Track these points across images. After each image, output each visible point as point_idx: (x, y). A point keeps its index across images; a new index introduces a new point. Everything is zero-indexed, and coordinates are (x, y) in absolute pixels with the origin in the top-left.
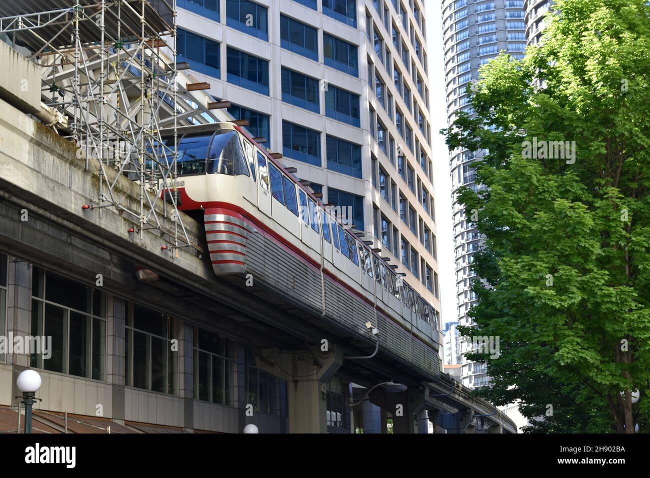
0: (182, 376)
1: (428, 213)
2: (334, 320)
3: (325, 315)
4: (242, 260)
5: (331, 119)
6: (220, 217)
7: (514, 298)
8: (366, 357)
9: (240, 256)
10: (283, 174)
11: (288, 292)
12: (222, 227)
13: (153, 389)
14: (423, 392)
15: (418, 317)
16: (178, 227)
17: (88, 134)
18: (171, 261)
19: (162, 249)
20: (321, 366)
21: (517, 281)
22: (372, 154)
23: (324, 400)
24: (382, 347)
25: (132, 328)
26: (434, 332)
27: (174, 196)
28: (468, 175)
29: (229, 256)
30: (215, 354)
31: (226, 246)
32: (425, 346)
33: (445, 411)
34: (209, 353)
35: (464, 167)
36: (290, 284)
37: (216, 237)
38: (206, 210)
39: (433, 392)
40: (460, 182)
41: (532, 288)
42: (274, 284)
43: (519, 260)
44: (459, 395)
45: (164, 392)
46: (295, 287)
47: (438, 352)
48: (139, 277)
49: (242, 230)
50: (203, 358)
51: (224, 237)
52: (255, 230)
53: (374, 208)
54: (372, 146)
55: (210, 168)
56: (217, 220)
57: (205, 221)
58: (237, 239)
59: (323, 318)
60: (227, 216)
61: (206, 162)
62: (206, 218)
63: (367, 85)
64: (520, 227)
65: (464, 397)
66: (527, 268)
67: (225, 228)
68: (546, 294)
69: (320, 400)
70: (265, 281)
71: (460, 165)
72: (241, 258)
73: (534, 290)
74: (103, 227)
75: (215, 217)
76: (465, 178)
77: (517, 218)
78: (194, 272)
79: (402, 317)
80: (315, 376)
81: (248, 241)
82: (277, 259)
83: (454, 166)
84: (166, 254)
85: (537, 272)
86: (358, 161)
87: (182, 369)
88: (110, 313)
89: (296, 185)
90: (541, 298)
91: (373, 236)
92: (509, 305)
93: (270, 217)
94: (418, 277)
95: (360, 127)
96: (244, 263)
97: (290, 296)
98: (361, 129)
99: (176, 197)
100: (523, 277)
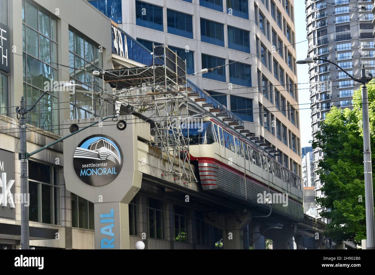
0: (168, 229)
1: (293, 97)
2: (250, 200)
3: (247, 199)
4: (215, 183)
5: (232, 50)
6: (206, 164)
7: (339, 215)
8: (265, 216)
9: (214, 181)
10: (228, 133)
11: (232, 193)
12: (206, 169)
13: (157, 238)
14: (293, 228)
15: (291, 186)
16: (191, 172)
17: (162, 142)
18: (187, 187)
19: (184, 183)
20: (241, 222)
21: (340, 210)
22: (258, 69)
23: (242, 240)
24: (274, 209)
25: (149, 208)
26: (300, 193)
27: (188, 159)
28: (321, 39)
29: (209, 182)
30: (182, 215)
31: (208, 177)
32: (295, 202)
33: (306, 236)
34: (178, 215)
35: (318, 32)
36: (233, 188)
37: (203, 173)
38: (199, 161)
39: (299, 227)
40: (314, 44)
41: (345, 213)
42: (226, 190)
43: (341, 201)
44: (315, 227)
45: (161, 239)
46: (235, 189)
47: (302, 204)
48: (165, 190)
49: (215, 169)
50: (176, 217)
51: (207, 173)
52: (220, 167)
53: (259, 105)
54: (258, 64)
55: (201, 142)
56: (204, 166)
57: (199, 166)
58: (212, 173)
59: (246, 201)
60: (209, 164)
61: (199, 139)
62: (199, 165)
63: (255, 24)
64: (341, 188)
65: (318, 228)
66: (344, 204)
67: (208, 169)
68: (351, 216)
69: (240, 240)
70: (223, 190)
71: (314, 31)
72: (215, 182)
73: (346, 214)
74: (167, 180)
75: (204, 165)
76: (319, 41)
77: (340, 184)
78: (194, 190)
79: (282, 189)
80: (238, 227)
81: (218, 173)
82: (227, 178)
83: (310, 31)
84: (185, 185)
85: (347, 207)
86: (249, 75)
87: (168, 226)
88: (141, 202)
89: (233, 136)
90: (349, 218)
91: (259, 124)
92: (337, 217)
93: (225, 158)
94: (286, 144)
95: (250, 53)
96: (216, 185)
97: (233, 194)
98: (250, 54)
99: (189, 160)
100: (342, 208)
